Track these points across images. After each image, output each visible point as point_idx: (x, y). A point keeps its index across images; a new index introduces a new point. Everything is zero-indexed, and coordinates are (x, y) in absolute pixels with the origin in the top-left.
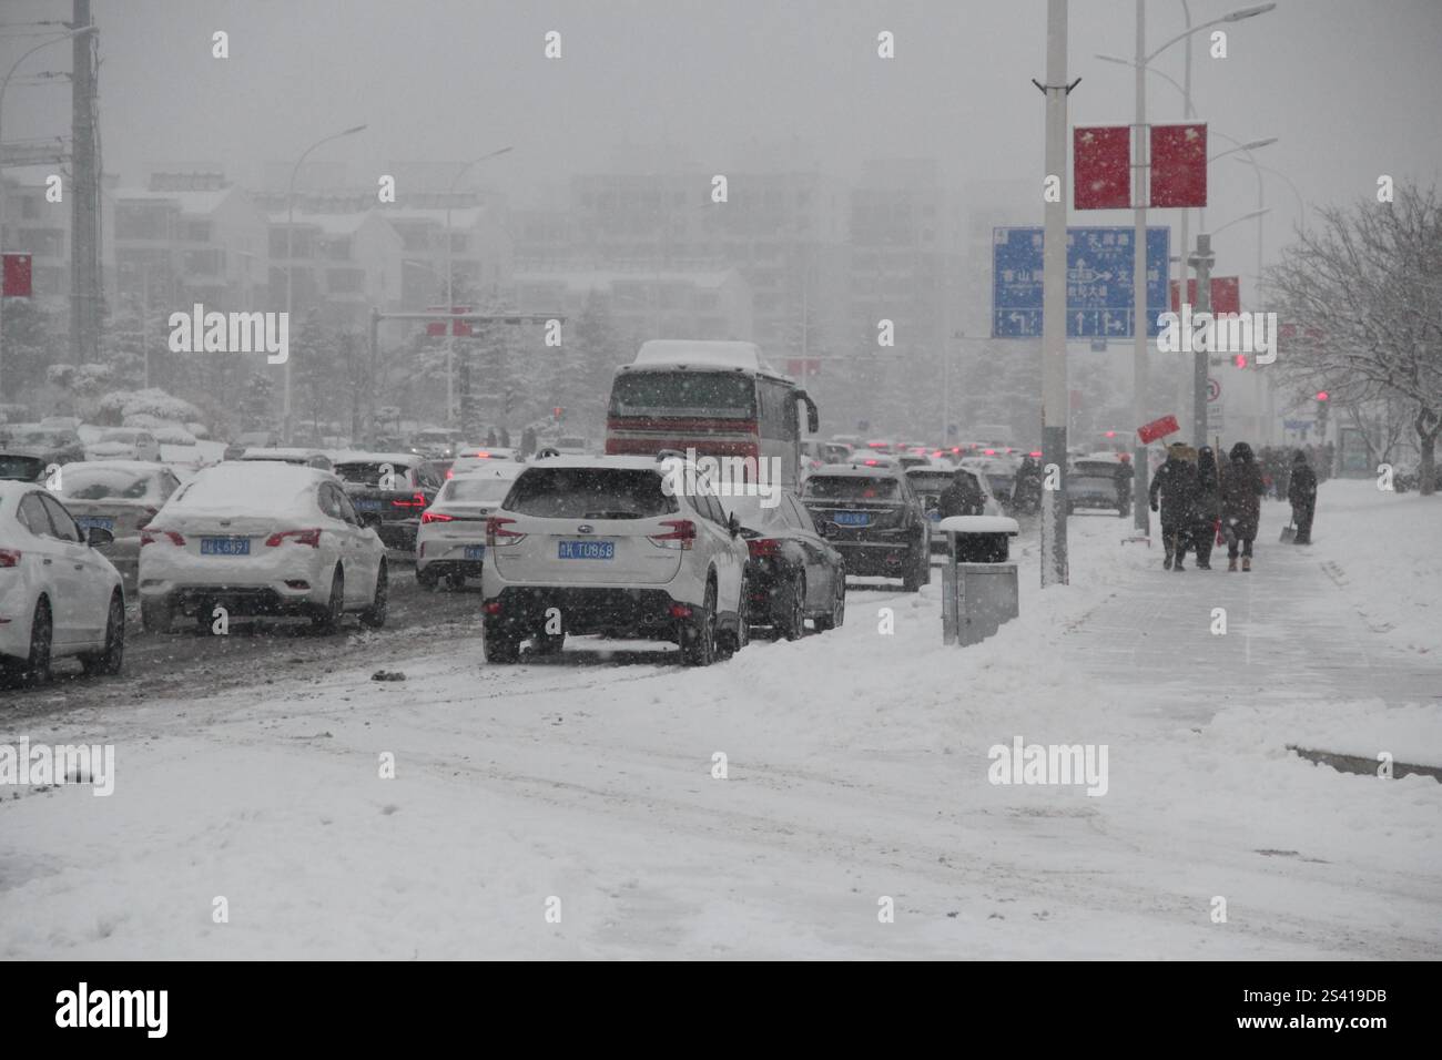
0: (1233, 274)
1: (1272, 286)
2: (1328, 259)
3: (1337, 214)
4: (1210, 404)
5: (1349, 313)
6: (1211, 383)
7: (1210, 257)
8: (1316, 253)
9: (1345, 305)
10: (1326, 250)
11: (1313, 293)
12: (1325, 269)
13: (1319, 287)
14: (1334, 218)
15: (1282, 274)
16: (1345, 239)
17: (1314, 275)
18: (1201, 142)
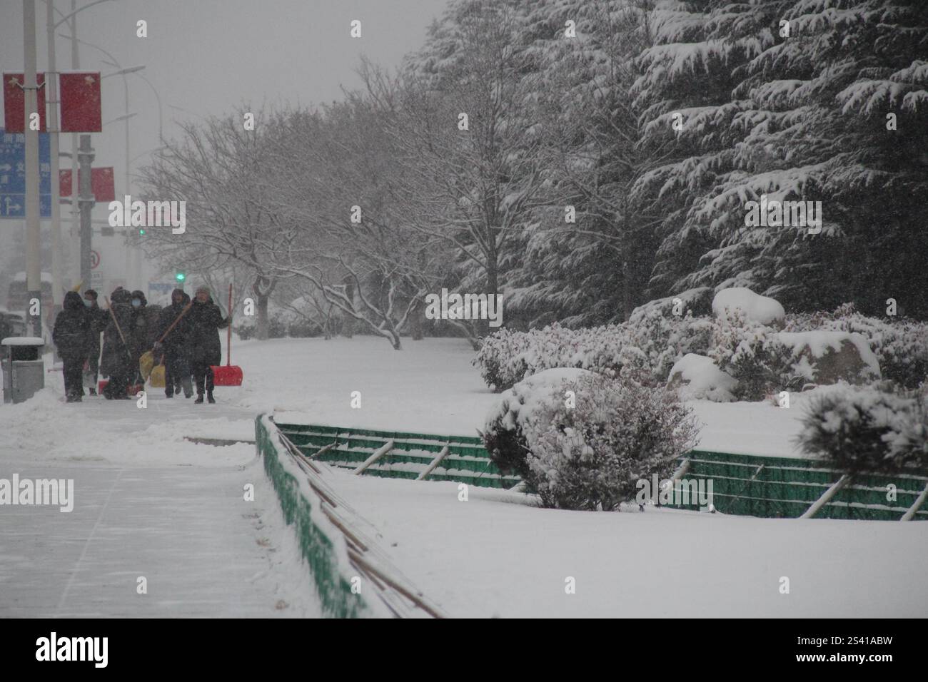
0: (109, 166)
1: (145, 181)
2: (186, 161)
3: (193, 127)
4: (92, 270)
5: (203, 203)
6: (93, 254)
7: (92, 153)
8: (178, 156)
9: (200, 196)
10: (185, 155)
11: (176, 187)
12: (184, 169)
13: (181, 184)
14: (191, 131)
15: (152, 172)
16: (199, 146)
17: (176, 174)
18: (96, 86)
